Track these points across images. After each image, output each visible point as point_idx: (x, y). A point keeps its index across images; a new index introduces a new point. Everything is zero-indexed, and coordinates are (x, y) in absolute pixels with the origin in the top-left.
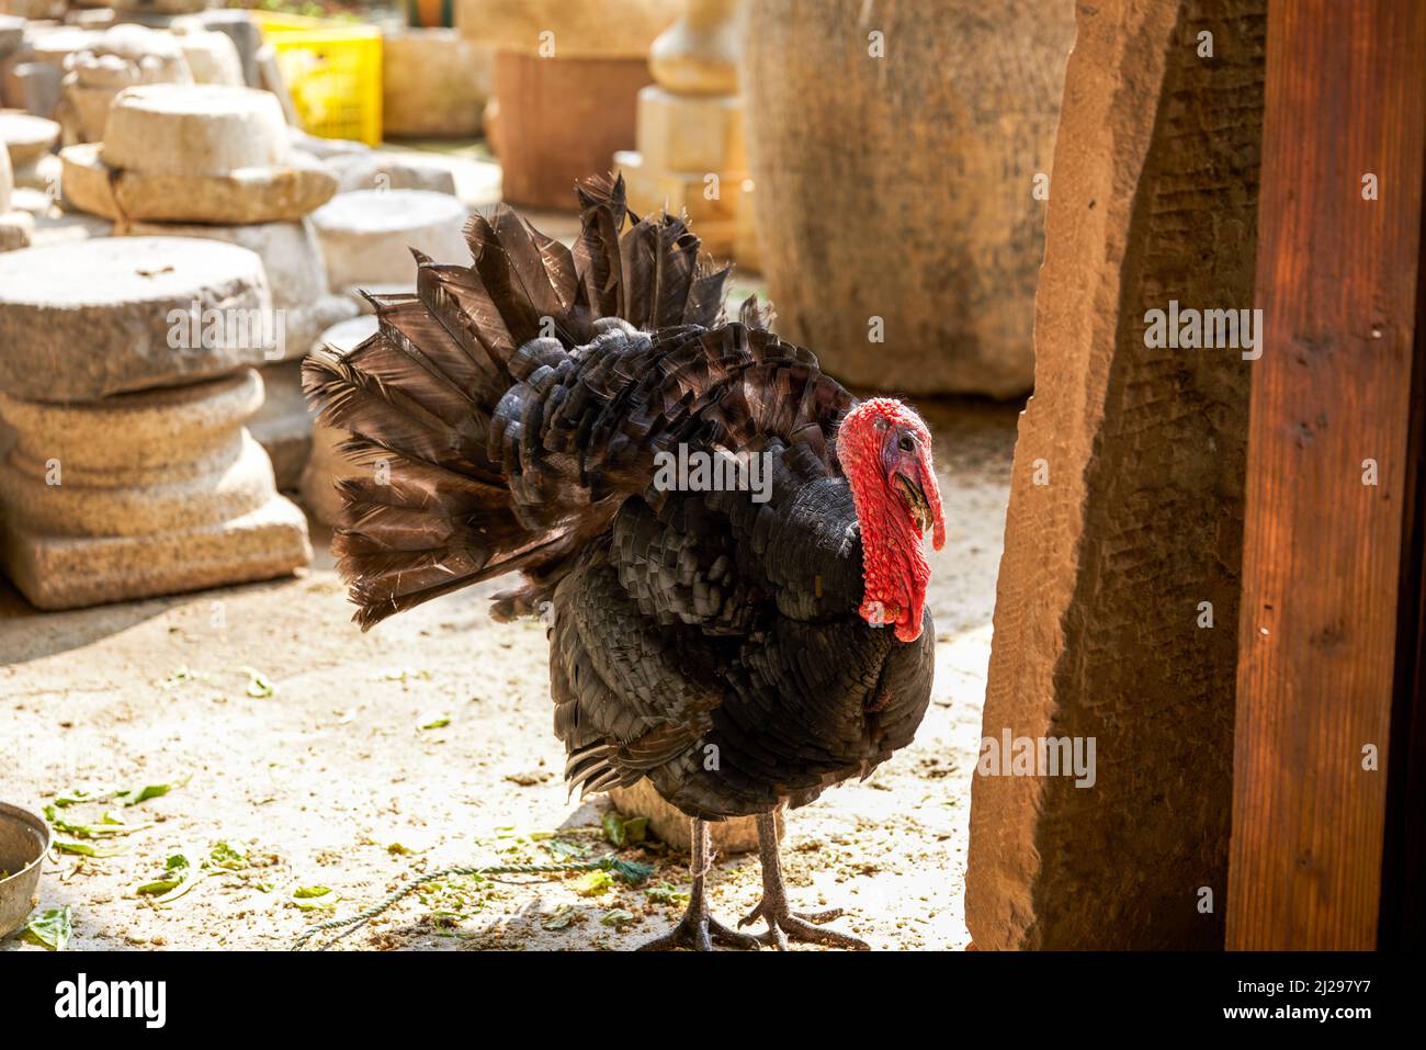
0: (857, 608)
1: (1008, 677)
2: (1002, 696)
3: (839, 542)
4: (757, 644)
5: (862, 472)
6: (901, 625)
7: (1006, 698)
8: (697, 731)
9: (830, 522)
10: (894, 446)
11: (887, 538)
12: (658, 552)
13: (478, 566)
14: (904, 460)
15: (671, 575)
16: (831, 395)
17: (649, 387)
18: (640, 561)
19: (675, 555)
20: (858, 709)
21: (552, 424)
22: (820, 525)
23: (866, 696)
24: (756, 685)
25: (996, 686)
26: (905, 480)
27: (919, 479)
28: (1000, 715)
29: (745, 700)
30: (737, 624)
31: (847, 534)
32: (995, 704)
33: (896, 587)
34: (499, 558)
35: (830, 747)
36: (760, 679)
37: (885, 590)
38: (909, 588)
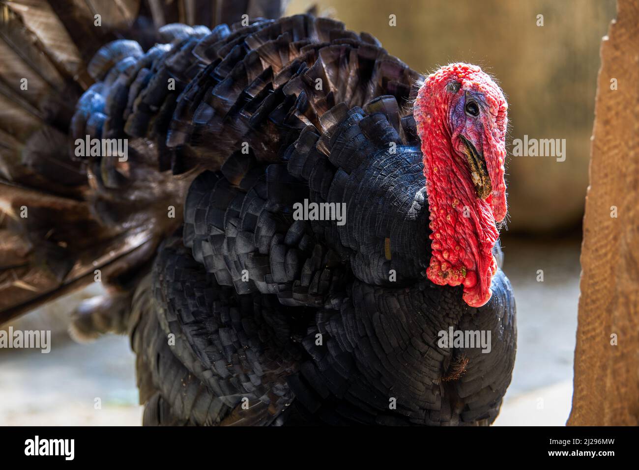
0: (425, 270)
1: (599, 317)
2: (593, 338)
3: (407, 205)
4: (332, 311)
5: (431, 133)
6: (469, 289)
7: (598, 339)
8: (275, 406)
9: (401, 186)
10: (460, 109)
11: (452, 199)
12: (237, 217)
13: (59, 280)
14: (468, 124)
15: (249, 240)
16: (397, 73)
17: (232, 62)
18: (216, 232)
19: (254, 219)
20: (435, 376)
21: (135, 108)
22: (391, 189)
23: (442, 363)
24: (333, 352)
25: (586, 329)
26: (468, 144)
27: (480, 144)
28: (591, 358)
29: (321, 368)
30: (315, 290)
31: (416, 197)
32: (586, 346)
33: (462, 249)
34: (79, 270)
35: (409, 414)
36: (337, 346)
37: (449, 251)
38: (474, 250)
